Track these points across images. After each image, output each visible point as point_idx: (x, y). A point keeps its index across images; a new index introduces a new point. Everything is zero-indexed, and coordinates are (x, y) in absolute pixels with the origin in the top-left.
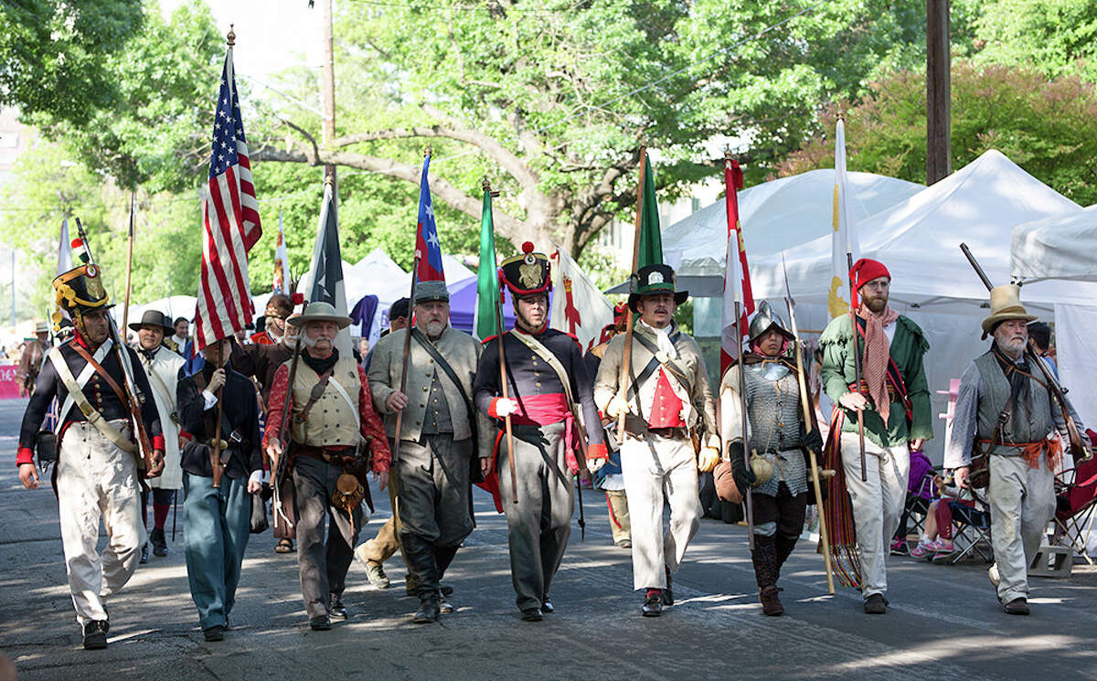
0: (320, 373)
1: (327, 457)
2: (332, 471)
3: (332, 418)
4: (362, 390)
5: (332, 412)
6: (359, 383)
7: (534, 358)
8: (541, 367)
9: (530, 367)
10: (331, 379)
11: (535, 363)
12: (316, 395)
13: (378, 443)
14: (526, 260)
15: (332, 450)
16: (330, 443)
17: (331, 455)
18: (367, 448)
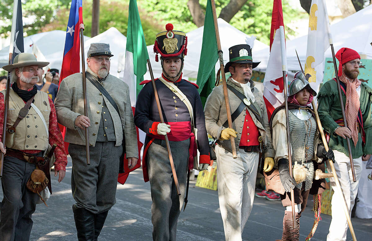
0: (25, 100)
1: (27, 158)
2: (28, 168)
3: (32, 131)
4: (51, 113)
5: (32, 127)
6: (50, 109)
7: (174, 98)
8: (178, 104)
9: (172, 104)
10: (32, 104)
11: (175, 101)
12: (23, 115)
13: (59, 150)
14: (168, 36)
15: (30, 153)
16: (30, 148)
17: (29, 156)
18: (51, 152)
